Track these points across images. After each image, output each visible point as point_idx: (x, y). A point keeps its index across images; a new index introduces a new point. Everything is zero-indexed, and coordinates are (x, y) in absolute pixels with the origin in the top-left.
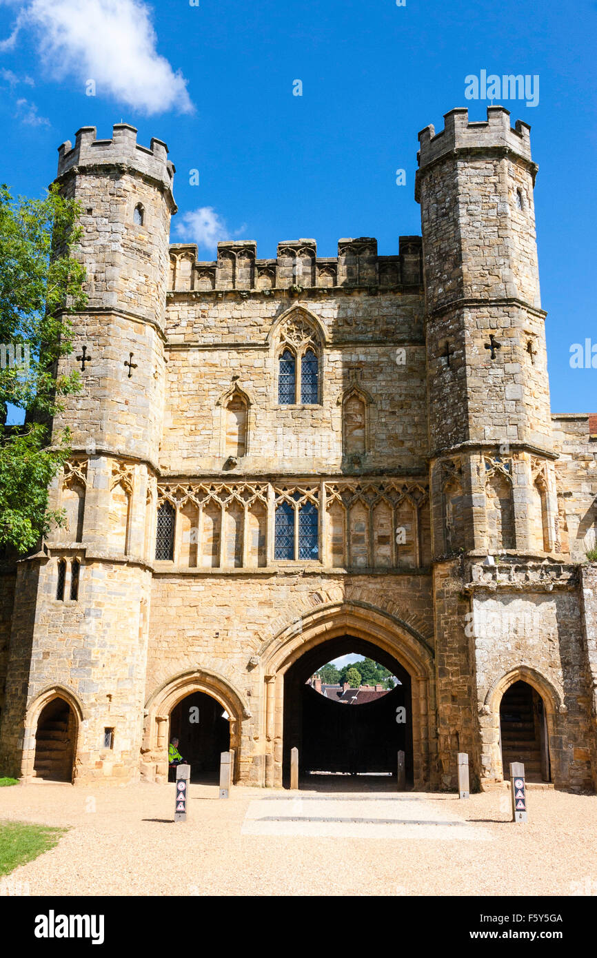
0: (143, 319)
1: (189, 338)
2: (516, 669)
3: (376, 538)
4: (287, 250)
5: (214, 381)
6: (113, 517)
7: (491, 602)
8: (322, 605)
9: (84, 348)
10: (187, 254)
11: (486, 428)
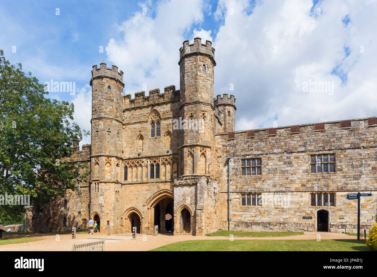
0: (112, 119)
1: (129, 121)
2: (183, 205)
3: (173, 171)
4: (152, 93)
5: (135, 133)
6: (107, 171)
7: (178, 188)
8: (160, 190)
9: (97, 129)
10: (128, 97)
11: (188, 140)
